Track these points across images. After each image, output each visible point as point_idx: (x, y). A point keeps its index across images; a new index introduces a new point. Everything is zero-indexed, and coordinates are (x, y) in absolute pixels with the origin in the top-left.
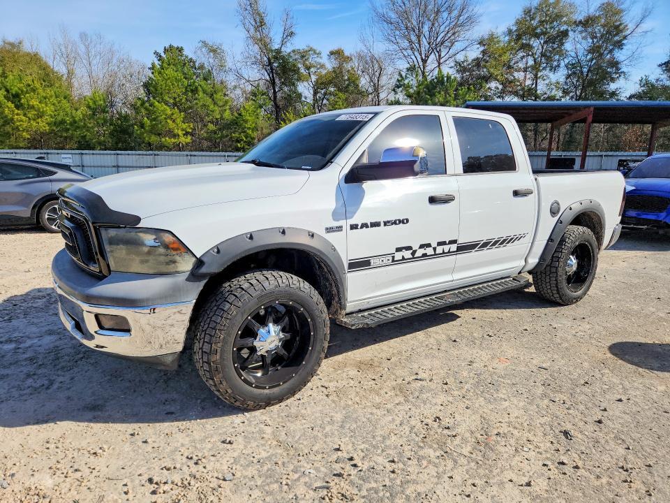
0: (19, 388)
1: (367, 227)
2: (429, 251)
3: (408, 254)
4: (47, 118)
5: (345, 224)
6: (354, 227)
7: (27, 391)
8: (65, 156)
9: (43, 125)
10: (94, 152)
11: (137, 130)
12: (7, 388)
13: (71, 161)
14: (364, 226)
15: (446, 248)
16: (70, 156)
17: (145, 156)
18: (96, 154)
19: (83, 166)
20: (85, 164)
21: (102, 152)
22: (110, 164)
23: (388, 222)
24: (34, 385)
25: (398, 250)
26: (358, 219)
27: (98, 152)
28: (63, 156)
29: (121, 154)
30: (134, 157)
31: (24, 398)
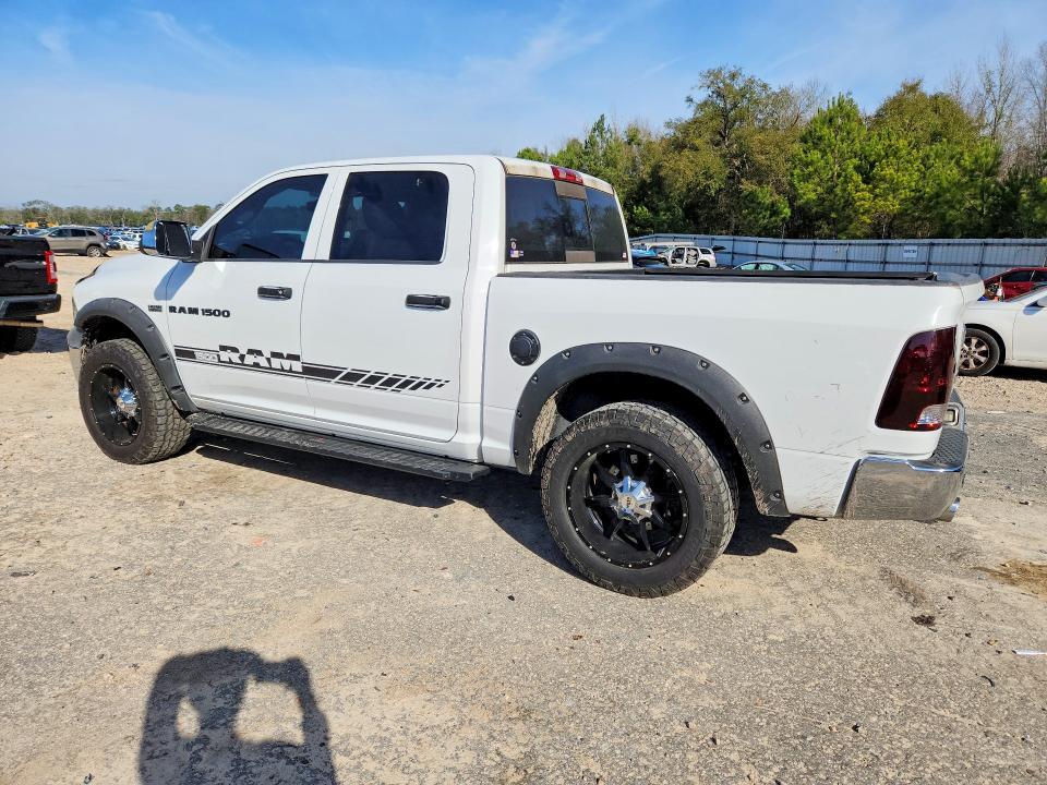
1: (185, 312)
2: (263, 362)
3: (235, 357)
4: (904, 194)
5: (165, 304)
6: (172, 309)
8: (911, 248)
9: (893, 205)
10: (951, 241)
11: (1025, 202)
13: (914, 255)
14: (182, 310)
15: (287, 364)
16: (915, 248)
17: (1032, 248)
18: (954, 244)
19: (930, 264)
20: (932, 261)
21: (962, 241)
22: (970, 262)
23: (207, 311)
25: (223, 348)
26: (176, 301)
27: (957, 241)
28: (906, 248)
29: (992, 244)
30: (1013, 248)
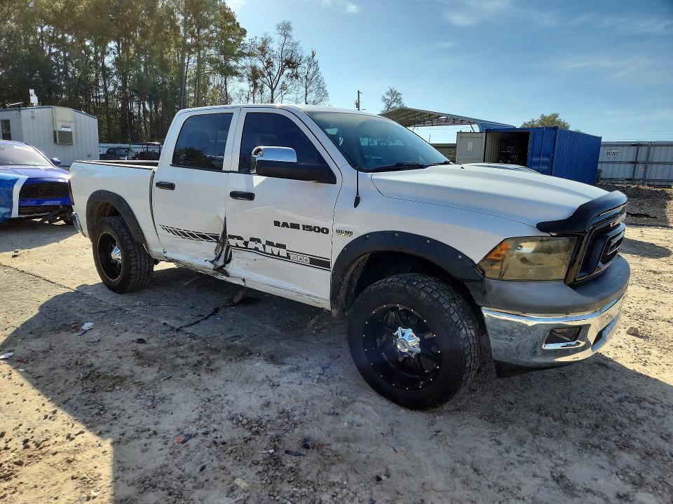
0: (654, 413)
7: (648, 405)
12: (665, 420)
24: (638, 408)
31: (653, 400)
